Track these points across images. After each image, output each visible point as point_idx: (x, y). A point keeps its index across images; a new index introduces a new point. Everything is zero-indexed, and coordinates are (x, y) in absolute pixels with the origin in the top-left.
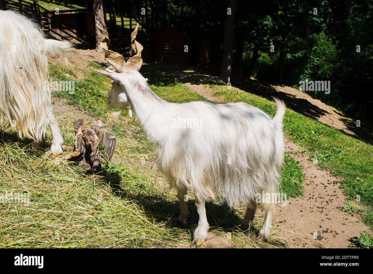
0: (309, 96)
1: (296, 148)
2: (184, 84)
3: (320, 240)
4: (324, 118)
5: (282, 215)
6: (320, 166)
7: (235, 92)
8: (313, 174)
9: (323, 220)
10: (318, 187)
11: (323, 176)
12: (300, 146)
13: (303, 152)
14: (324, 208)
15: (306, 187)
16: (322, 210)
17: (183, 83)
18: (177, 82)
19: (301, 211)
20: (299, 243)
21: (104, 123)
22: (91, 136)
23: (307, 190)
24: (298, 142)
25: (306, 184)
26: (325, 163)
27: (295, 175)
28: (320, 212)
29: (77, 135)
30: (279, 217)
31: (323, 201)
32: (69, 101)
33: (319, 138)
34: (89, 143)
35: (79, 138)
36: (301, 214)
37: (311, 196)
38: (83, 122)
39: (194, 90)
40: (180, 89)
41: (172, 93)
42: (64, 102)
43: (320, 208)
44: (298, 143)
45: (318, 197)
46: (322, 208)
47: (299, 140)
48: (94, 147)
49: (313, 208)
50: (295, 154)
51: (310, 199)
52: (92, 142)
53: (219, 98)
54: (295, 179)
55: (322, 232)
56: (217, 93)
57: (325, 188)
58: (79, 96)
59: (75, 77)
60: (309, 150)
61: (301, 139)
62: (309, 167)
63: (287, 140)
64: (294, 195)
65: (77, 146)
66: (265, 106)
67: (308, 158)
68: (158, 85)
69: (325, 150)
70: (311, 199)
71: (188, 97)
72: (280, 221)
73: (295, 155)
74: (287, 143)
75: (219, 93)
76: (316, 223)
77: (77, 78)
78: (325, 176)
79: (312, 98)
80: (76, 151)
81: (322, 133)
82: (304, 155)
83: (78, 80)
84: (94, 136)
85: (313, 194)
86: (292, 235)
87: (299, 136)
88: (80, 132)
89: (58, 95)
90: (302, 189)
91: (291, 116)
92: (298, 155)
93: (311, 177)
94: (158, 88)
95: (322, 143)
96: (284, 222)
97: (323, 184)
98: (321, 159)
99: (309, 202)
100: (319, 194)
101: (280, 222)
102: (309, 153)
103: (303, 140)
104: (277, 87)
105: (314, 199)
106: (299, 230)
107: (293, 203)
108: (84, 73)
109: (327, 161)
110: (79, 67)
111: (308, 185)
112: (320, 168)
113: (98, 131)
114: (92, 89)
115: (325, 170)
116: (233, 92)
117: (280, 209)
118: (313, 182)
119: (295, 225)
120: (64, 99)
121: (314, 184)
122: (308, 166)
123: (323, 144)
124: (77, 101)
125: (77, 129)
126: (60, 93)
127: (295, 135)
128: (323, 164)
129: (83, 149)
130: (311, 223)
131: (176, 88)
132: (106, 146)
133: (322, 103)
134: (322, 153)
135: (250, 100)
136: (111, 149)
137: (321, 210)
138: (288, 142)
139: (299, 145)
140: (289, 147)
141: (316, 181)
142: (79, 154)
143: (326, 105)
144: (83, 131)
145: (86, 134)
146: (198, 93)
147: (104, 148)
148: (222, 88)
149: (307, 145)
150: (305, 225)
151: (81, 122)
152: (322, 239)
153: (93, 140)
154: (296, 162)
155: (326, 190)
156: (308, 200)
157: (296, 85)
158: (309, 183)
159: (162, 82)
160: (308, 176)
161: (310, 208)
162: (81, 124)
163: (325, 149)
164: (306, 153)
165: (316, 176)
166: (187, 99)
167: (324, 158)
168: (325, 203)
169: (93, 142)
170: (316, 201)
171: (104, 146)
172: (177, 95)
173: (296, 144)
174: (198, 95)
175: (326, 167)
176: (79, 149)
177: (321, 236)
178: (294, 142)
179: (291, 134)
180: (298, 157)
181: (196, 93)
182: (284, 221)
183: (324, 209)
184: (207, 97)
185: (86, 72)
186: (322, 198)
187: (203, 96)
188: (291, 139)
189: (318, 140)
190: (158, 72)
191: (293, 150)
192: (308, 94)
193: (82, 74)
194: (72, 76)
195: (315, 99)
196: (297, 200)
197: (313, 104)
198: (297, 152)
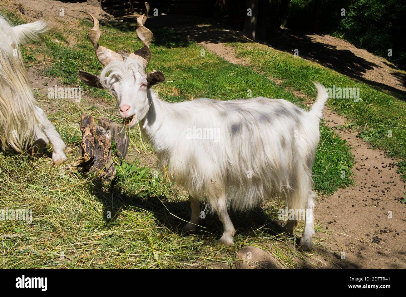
0: (352, 46)
1: (341, 121)
2: (200, 43)
3: (378, 243)
4: (372, 73)
5: (331, 213)
6: (371, 144)
7: (263, 51)
8: (364, 155)
9: (379, 217)
10: (371, 172)
11: (376, 157)
12: (346, 119)
13: (350, 127)
14: (380, 199)
15: (356, 173)
16: (378, 203)
17: (198, 42)
18: (191, 40)
19: (353, 206)
20: (353, 249)
21: (110, 105)
22: (101, 136)
23: (358, 176)
24: (343, 113)
25: (356, 169)
26: (378, 140)
27: (342, 159)
28: (375, 205)
29: (85, 136)
30: (328, 216)
31: (378, 191)
32: (65, 80)
33: (368, 107)
34: (100, 144)
35: (88, 140)
36: (353, 209)
37: (363, 185)
38: (90, 120)
39: (213, 50)
40: (196, 50)
41: (186, 55)
42: (59, 82)
43: (375, 201)
44: (343, 115)
45: (372, 185)
46: (377, 199)
47: (345, 111)
48: (105, 149)
49: (366, 201)
50: (340, 129)
51: (361, 189)
52: (102, 143)
53: (244, 59)
54: (343, 164)
55: (380, 232)
56: (241, 53)
57: (379, 173)
58: (76, 72)
59: (67, 42)
60: (358, 123)
61: (347, 110)
62: (359, 145)
63: (330, 111)
64: (343, 185)
65: (86, 150)
66: (301, 68)
67: (356, 134)
68: (169, 47)
69: (377, 123)
70: (363, 188)
71: (207, 61)
72: (329, 221)
73: (341, 131)
74: (330, 116)
75: (243, 53)
76: (371, 221)
77: (69, 44)
78: (379, 157)
79: (356, 47)
80: (86, 156)
81: (372, 101)
82: (351, 131)
83: (71, 46)
84: (105, 135)
85: (365, 182)
86: (345, 238)
87: (344, 105)
88: (88, 133)
89: (51, 73)
90: (352, 176)
91: (333, 79)
92: (344, 130)
93: (362, 160)
94: (169, 50)
95: (373, 113)
96: (334, 223)
97: (377, 168)
98: (373, 135)
99: (361, 192)
100: (373, 182)
101: (329, 223)
102: (358, 128)
103: (350, 111)
104: (313, 36)
105: (367, 188)
106: (353, 232)
107: (342, 196)
108: (76, 35)
109: (380, 137)
110: (69, 28)
111: (358, 170)
112: (372, 147)
113: (108, 126)
114: (91, 61)
115: (378, 150)
116: (261, 50)
117: (328, 205)
118: (364, 165)
119: (347, 225)
120: (58, 77)
121: (365, 168)
122: (357, 144)
123: (374, 115)
124: (74, 79)
125: (84, 128)
126: (52, 69)
127: (340, 105)
128: (376, 142)
129: (94, 153)
130: (365, 221)
131: (190, 49)
132: (119, 143)
133: (369, 53)
134: (374, 128)
135: (282, 61)
136: (125, 146)
137: (376, 203)
138: (331, 114)
139: (345, 117)
140: (332, 121)
141: (368, 164)
142: (89, 159)
143: (374, 55)
144: (91, 131)
145: (95, 134)
146: (218, 54)
147: (116, 146)
148: (247, 47)
149: (355, 117)
150: (359, 224)
151: (88, 120)
152: (380, 242)
153: (104, 140)
154: (342, 141)
155: (380, 175)
156: (359, 190)
157: (335, 32)
158: (359, 168)
159: (173, 42)
160: (358, 158)
161: (363, 200)
162: (88, 122)
163: (377, 121)
164: (354, 128)
165: (367, 158)
166: (205, 64)
167: (377, 134)
168: (380, 193)
169: (104, 143)
170: (369, 191)
171: (116, 144)
172: (193, 58)
173: (341, 116)
174: (218, 57)
175: (379, 145)
176: (89, 153)
177: (379, 238)
178: (339, 114)
179: (334, 104)
180: (344, 133)
181: (215, 54)
182: (334, 221)
183: (380, 201)
184: (228, 59)
185: (79, 35)
186: (376, 187)
187: (224, 58)
188: (335, 111)
189: (368, 110)
190: (166, 28)
191: (337, 124)
192: (351, 43)
193: (74, 38)
194: (63, 42)
195: (359, 48)
196: (347, 192)
197: (357, 56)
198: (342, 126)
